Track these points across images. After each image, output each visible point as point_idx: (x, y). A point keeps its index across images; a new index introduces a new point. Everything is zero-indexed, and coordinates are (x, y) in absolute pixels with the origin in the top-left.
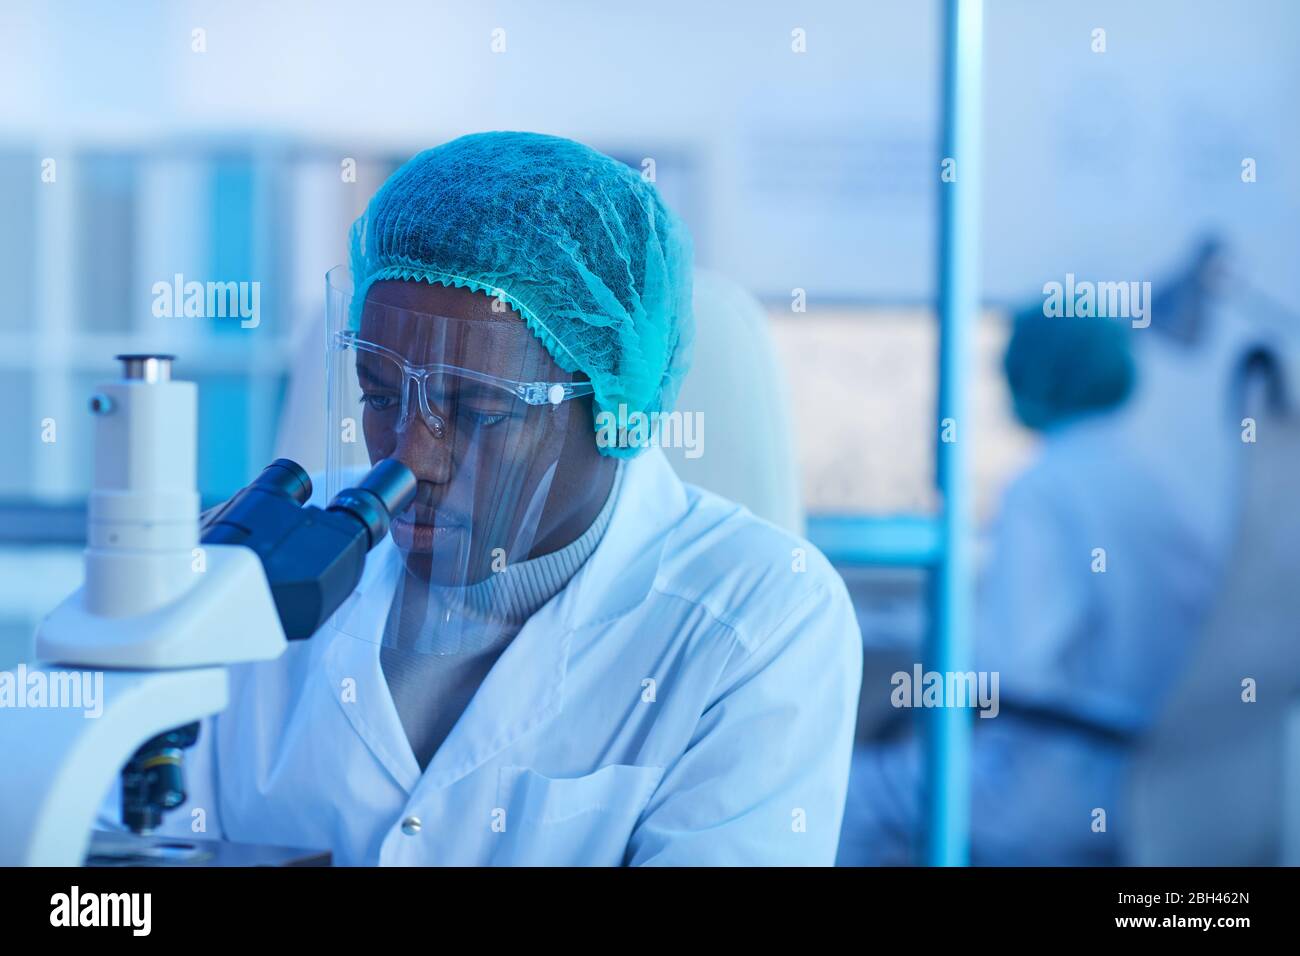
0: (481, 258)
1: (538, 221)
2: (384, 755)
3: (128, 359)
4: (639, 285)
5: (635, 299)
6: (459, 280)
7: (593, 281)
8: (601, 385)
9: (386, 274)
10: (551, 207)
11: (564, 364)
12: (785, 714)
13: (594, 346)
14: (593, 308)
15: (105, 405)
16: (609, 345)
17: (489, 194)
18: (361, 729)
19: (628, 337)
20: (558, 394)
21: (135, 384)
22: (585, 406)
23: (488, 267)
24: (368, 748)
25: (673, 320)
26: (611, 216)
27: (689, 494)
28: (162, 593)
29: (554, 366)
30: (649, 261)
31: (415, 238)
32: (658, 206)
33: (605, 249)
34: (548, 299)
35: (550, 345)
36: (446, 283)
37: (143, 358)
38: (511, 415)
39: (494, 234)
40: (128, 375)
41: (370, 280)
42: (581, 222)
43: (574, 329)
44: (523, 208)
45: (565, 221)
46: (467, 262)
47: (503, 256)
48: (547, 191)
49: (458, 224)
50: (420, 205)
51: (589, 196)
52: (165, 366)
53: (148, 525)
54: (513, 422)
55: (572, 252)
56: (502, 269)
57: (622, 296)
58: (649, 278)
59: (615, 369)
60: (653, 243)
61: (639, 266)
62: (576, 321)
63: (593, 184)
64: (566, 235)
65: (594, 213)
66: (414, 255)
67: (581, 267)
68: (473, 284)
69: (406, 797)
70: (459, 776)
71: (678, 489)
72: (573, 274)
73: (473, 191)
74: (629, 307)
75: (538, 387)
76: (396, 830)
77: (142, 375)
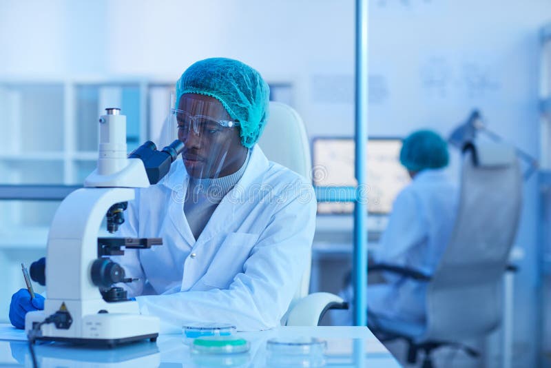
0: (211, 87)
1: (227, 78)
2: (185, 237)
3: (108, 109)
4: (254, 98)
5: (253, 101)
6: (205, 93)
7: (241, 95)
8: (243, 124)
9: (186, 92)
10: (231, 75)
11: (233, 117)
12: (293, 217)
13: (241, 113)
14: (241, 102)
15: (103, 120)
16: (245, 113)
17: (214, 70)
18: (179, 229)
19: (250, 111)
20: (231, 124)
21: (110, 115)
22: (238, 128)
23: (213, 89)
24: (181, 235)
25: (263, 108)
26: (247, 78)
27: (270, 164)
28: (117, 168)
29: (230, 117)
30: (257, 92)
31: (194, 81)
32: (260, 78)
33: (245, 87)
34: (229, 99)
35: (229, 111)
36: (202, 94)
37: (112, 109)
38: (218, 130)
39: (215, 80)
40: (108, 113)
41: (181, 94)
42: (239, 79)
43: (235, 107)
44: (223, 74)
45: (234, 78)
46: (208, 88)
47: (217, 87)
48: (230, 70)
49: (205, 78)
50: (196, 73)
51: (241, 72)
52: (118, 111)
53: (114, 151)
54: (219, 132)
55: (236, 86)
56: (217, 90)
57: (249, 99)
58: (257, 96)
59: (247, 120)
60: (258, 87)
61: (254, 92)
62: (237, 105)
63: (242, 70)
64: (234, 82)
65: (242, 77)
66: (193, 86)
67: (238, 90)
68: (209, 94)
69: (192, 248)
70: (207, 241)
71: (267, 162)
72: (236, 92)
73: (210, 70)
74: (251, 103)
75: (225, 122)
76: (189, 257)
77: (112, 113)
